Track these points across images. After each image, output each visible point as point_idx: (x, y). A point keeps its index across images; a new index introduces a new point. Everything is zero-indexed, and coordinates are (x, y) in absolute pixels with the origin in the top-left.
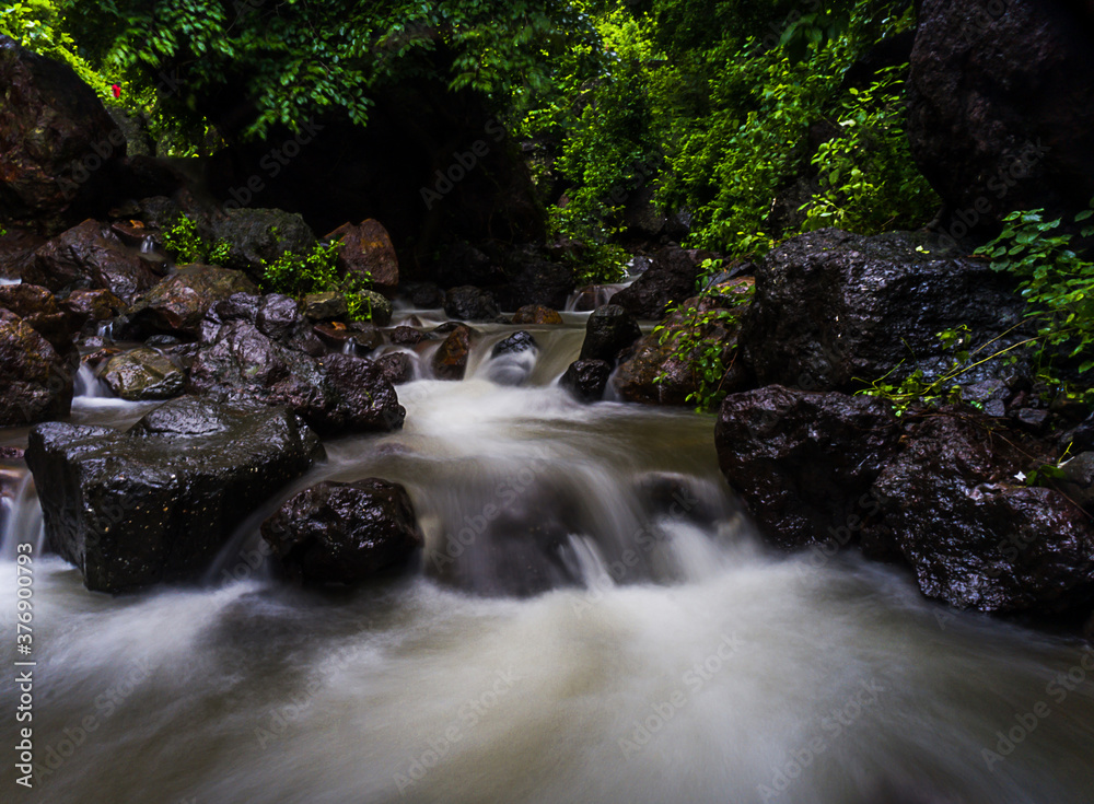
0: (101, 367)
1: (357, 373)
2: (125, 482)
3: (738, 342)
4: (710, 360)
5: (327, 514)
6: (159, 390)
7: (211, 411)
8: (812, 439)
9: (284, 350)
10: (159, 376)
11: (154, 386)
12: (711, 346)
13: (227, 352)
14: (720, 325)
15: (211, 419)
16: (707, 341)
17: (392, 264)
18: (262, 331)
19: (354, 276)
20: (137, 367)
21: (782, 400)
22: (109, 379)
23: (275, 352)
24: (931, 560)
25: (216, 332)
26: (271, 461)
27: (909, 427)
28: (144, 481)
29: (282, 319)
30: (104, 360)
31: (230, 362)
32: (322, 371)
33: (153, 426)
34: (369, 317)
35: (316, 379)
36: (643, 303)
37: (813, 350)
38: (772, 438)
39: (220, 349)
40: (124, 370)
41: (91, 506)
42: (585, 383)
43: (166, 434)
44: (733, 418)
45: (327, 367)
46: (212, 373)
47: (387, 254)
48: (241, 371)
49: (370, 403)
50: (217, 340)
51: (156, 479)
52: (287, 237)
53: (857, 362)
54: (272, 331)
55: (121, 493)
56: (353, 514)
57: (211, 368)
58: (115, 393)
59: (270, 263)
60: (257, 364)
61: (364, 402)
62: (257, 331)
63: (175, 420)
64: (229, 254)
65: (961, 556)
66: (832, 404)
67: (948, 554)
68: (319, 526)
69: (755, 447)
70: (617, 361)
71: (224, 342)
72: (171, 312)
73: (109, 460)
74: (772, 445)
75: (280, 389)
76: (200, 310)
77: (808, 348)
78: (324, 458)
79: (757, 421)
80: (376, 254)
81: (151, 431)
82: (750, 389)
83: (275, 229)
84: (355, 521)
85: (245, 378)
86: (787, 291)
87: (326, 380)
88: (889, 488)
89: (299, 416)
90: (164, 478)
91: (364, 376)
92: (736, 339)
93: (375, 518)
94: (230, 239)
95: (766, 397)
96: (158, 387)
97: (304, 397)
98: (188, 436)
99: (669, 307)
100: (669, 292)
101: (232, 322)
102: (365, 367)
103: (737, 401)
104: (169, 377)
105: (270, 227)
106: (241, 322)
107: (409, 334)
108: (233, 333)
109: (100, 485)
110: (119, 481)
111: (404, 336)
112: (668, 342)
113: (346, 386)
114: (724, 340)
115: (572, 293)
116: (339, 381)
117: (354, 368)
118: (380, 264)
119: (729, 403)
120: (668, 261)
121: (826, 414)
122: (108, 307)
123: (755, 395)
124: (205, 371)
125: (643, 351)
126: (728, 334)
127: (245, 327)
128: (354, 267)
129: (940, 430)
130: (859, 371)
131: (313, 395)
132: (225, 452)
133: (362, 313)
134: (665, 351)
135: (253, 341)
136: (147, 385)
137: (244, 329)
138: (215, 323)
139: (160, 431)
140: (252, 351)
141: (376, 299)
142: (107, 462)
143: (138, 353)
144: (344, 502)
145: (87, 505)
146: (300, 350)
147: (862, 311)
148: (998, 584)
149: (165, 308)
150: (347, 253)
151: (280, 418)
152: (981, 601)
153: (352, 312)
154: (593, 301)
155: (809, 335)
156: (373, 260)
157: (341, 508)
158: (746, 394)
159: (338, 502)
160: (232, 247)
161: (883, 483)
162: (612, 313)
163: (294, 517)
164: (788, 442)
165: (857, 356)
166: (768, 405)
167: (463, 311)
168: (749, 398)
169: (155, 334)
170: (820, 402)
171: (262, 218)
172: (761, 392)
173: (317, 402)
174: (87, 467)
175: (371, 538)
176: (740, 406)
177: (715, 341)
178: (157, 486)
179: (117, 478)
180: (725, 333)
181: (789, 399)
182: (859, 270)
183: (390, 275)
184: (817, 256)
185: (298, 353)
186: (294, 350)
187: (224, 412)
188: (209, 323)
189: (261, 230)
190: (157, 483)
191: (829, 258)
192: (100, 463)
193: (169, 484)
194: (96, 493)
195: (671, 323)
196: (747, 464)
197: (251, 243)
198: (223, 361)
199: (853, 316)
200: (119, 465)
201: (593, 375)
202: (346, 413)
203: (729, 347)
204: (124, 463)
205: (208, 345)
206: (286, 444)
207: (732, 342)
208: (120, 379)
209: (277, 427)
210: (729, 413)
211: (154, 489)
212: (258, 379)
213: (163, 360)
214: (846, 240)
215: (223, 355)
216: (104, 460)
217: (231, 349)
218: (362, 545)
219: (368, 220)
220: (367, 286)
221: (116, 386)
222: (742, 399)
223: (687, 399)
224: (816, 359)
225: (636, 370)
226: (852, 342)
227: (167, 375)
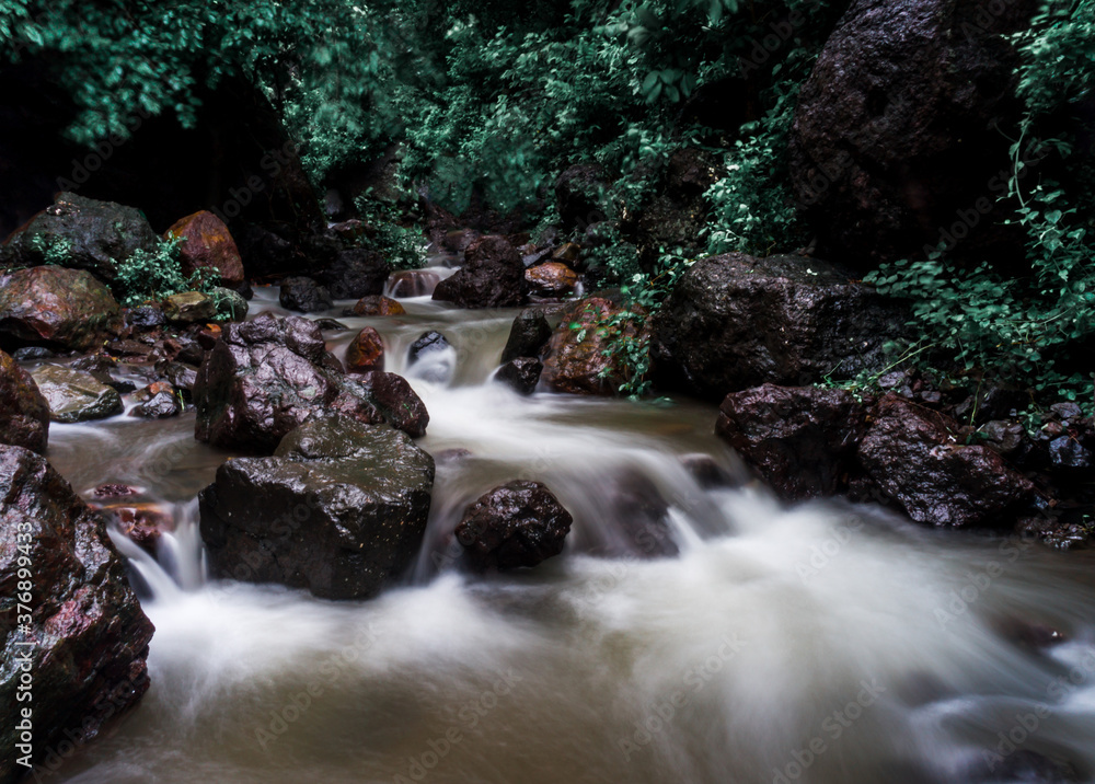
1: (394, 388)
3: (651, 339)
6: (97, 410)
8: (812, 423)
9: (323, 370)
10: (92, 395)
11: (90, 406)
12: (628, 342)
13: (273, 376)
15: (347, 442)
16: (626, 338)
17: (235, 259)
18: (297, 352)
19: (203, 273)
21: (780, 395)
23: (319, 373)
24: (914, 498)
25: (248, 356)
27: (869, 410)
28: (385, 502)
31: (282, 385)
35: (364, 396)
37: (760, 352)
38: (775, 423)
39: (266, 372)
43: (325, 459)
44: (742, 410)
45: (371, 384)
46: (266, 397)
47: (229, 248)
48: (297, 393)
49: (408, 414)
50: (255, 364)
51: (392, 499)
52: (133, 234)
53: (804, 362)
54: (307, 353)
59: (121, 260)
60: (311, 386)
61: (405, 413)
62: (293, 353)
64: (70, 253)
65: (933, 493)
67: (924, 493)
69: (763, 431)
70: (542, 358)
71: (264, 365)
72: (43, 322)
75: (343, 408)
76: (72, 319)
77: (756, 351)
79: (762, 412)
80: (219, 248)
83: (119, 225)
85: (306, 400)
86: (733, 306)
88: (871, 453)
91: (399, 389)
92: (647, 336)
94: (68, 236)
95: (766, 393)
96: (95, 407)
98: (341, 460)
101: (262, 346)
103: (744, 397)
104: (104, 395)
105: (114, 224)
106: (270, 346)
108: (270, 356)
109: (352, 509)
110: (366, 504)
112: (588, 340)
113: (387, 400)
118: (224, 259)
119: (737, 399)
120: (495, 251)
121: (820, 405)
123: (757, 392)
125: (562, 348)
126: (638, 332)
127: (279, 350)
128: (198, 263)
129: (897, 411)
130: (805, 368)
136: (81, 407)
137: (282, 354)
138: (243, 346)
139: (316, 457)
141: (233, 296)
147: (802, 324)
148: (959, 508)
149: (33, 318)
150: (190, 249)
152: (953, 520)
154: (412, 287)
155: (755, 341)
156: (215, 256)
160: (73, 245)
161: (865, 449)
162: (535, 316)
164: (787, 425)
165: (803, 357)
166: (770, 399)
168: (754, 394)
169: (25, 347)
171: (99, 213)
172: (760, 389)
178: (396, 504)
181: (785, 394)
182: (792, 292)
183: (235, 270)
184: (758, 281)
186: (330, 369)
187: (350, 436)
188: (236, 347)
189: (106, 227)
190: (395, 502)
191: (768, 284)
194: (348, 516)
197: (97, 241)
198: (272, 384)
199: (797, 328)
201: (530, 372)
203: (643, 343)
205: (247, 369)
207: (644, 340)
210: (739, 406)
211: (395, 507)
212: (317, 400)
214: (755, 264)
215: (270, 378)
217: (275, 372)
219: (203, 212)
220: (217, 282)
222: (747, 395)
223: (620, 389)
224: (764, 359)
225: (562, 365)
226: (798, 347)
227: (101, 393)
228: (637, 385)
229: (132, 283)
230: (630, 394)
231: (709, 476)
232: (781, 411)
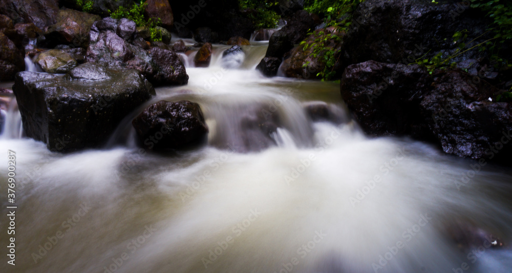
0: (35, 58)
1: (167, 57)
2: (68, 98)
4: (329, 57)
5: (166, 114)
6: (65, 69)
7: (102, 70)
8: (391, 84)
9: (131, 45)
10: (65, 62)
11: (62, 67)
12: (328, 51)
13: (103, 46)
14: (332, 42)
15: (102, 73)
16: (328, 48)
17: (170, 15)
18: (120, 36)
19: (153, 20)
20: (53, 58)
21: (375, 67)
22: (40, 63)
23: (127, 46)
24: (448, 137)
25: (96, 36)
26: (134, 92)
27: (436, 79)
28: (77, 98)
29: (129, 30)
30: (37, 54)
31: (106, 50)
32: (150, 55)
33: (75, 75)
34: (160, 40)
35: (147, 59)
37: (384, 48)
38: (370, 85)
39: (101, 44)
40: (48, 60)
41: (51, 109)
42: (269, 68)
43: (82, 80)
44: (351, 76)
45: (152, 53)
46: (97, 55)
47: (168, 10)
48: (111, 55)
49: (173, 72)
50: (98, 40)
51: (83, 97)
53: (407, 52)
54: (125, 36)
55: (66, 103)
56: (178, 115)
57: (96, 53)
58: (43, 70)
59: (113, 11)
60: (119, 51)
61: (170, 71)
62: (117, 36)
63: (85, 73)
64: (92, 7)
65: (463, 134)
66: (400, 68)
67: (456, 134)
68: (162, 120)
69: (362, 90)
70: (283, 59)
71: (102, 41)
72: (66, 34)
73: (58, 88)
74: (369, 89)
75: (131, 63)
76: (81, 33)
77: (382, 47)
78: (155, 94)
79: (362, 78)
80: (163, 9)
81: (74, 78)
82: (359, 63)
84: (179, 118)
85: (113, 58)
87: (152, 60)
88: (427, 106)
89: (143, 75)
90: (86, 96)
91: (170, 59)
92: (340, 48)
93: (189, 117)
95: (367, 66)
96: (65, 67)
97: (143, 67)
98: (92, 81)
99: (310, 32)
101: (105, 31)
102: (171, 55)
103: (353, 68)
104: (70, 63)
106: (109, 32)
107: (181, 47)
108: (106, 36)
109: (55, 99)
110: (64, 97)
111: (179, 48)
112: (308, 49)
113: (161, 63)
114: (335, 48)
115: (253, 33)
116: (158, 61)
117: (165, 54)
118: (165, 15)
119: (349, 69)
121: (397, 73)
122: (34, 33)
123: (362, 65)
124: (93, 54)
125: (295, 54)
127: (112, 34)
128: (152, 16)
129: (452, 79)
131: (147, 66)
132: (112, 87)
133: (157, 38)
134: (306, 53)
135: (116, 40)
136: (59, 67)
137: (111, 35)
138: (96, 31)
139: (78, 78)
140: (116, 45)
141: (164, 31)
142: (57, 89)
143: (52, 51)
144: (174, 109)
145: (49, 109)
146: (139, 46)
147: (410, 27)
148: (480, 147)
149: (63, 32)
150: (149, 9)
151: (136, 73)
152: (473, 154)
153: (152, 37)
155: (383, 40)
156: (162, 13)
157: (172, 111)
158: (358, 64)
159: (171, 109)
160: (94, 3)
161: (424, 104)
162: (281, 35)
163: (150, 116)
164: (377, 87)
165: (407, 49)
166: (369, 70)
167: (203, 39)
168: (359, 66)
169: (60, 44)
170: (395, 67)
172: (364, 64)
173: (149, 70)
174: (48, 91)
175: (187, 126)
176: (354, 71)
177: (330, 48)
178: (83, 100)
179: (63, 96)
180: (335, 45)
181: (379, 66)
182: (409, 8)
183: (169, 20)
184: (388, 2)
185: (137, 47)
186: (136, 45)
187: (108, 71)
188: (93, 32)
190: (84, 99)
191: (394, 3)
192: (54, 89)
193: (89, 99)
194: (53, 102)
195: (309, 41)
196: (358, 97)
197: (103, 2)
198: (101, 50)
199: (406, 30)
200: (63, 90)
201: (272, 64)
202: (162, 76)
203: (337, 51)
204: (66, 89)
205: (93, 42)
206: (140, 85)
207: (338, 49)
208: (46, 63)
209: (135, 78)
210: (349, 73)
211: (82, 101)
212: (119, 58)
213: (66, 54)
215: (102, 47)
216: (55, 88)
217: (105, 44)
218: (183, 129)
221: (44, 67)
222: (355, 67)
223: (317, 75)
224: (385, 52)
226: (405, 42)
228: (326, 73)
230: (322, 78)
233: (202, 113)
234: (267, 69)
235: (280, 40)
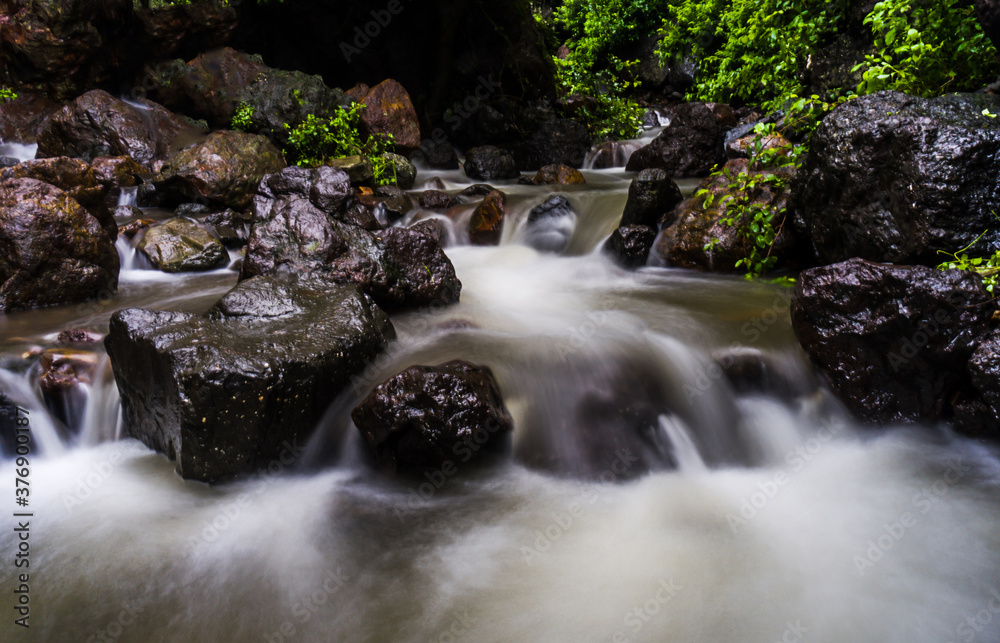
0: (137, 239)
1: (415, 247)
2: (221, 372)
3: (787, 206)
4: (760, 224)
5: (423, 401)
6: (199, 262)
7: (284, 293)
8: (903, 315)
9: (339, 224)
10: (198, 247)
11: (193, 256)
12: (758, 210)
13: (284, 228)
14: (766, 189)
15: (285, 301)
16: (756, 205)
17: (413, 125)
18: (317, 206)
19: (377, 138)
20: (174, 238)
21: (866, 274)
22: (148, 251)
23: (333, 228)
25: (269, 207)
26: (355, 344)
28: (239, 371)
29: (336, 193)
30: (140, 231)
31: (288, 238)
32: (381, 245)
33: (230, 310)
34: (393, 180)
35: (375, 254)
36: (666, 160)
37: (883, 219)
38: (856, 313)
39: (278, 224)
40: (162, 240)
41: (187, 395)
42: (630, 250)
43: (245, 318)
44: (813, 292)
45: (385, 241)
46: (271, 250)
47: (408, 116)
48: (299, 248)
49: (429, 278)
50: (272, 216)
51: (251, 368)
52: (309, 101)
53: (934, 232)
54: (327, 206)
55: (217, 383)
56: (450, 401)
57: (269, 244)
58: (156, 265)
59: (293, 126)
60: (316, 240)
61: (424, 277)
62: (311, 206)
63: (251, 303)
64: (252, 119)
66: (922, 279)
68: (418, 413)
69: (839, 323)
70: (660, 227)
71: (279, 217)
72: (200, 180)
73: (200, 349)
74: (856, 321)
75: (341, 266)
76: (229, 178)
77: (879, 218)
78: (393, 336)
79: (839, 297)
80: (397, 115)
81: (228, 315)
82: (830, 263)
83: (297, 92)
84: (452, 408)
85: (305, 255)
86: (854, 158)
87: (386, 255)
88: (987, 365)
89: (368, 294)
90: (258, 367)
91: (422, 250)
92: (784, 203)
93: (472, 404)
94: (252, 103)
95: (849, 272)
96: (198, 259)
97: (366, 273)
98: (265, 320)
99: (715, 171)
100: (692, 149)
101: (285, 196)
102: (423, 241)
103: (819, 276)
104: (208, 248)
105: (293, 91)
106: (294, 197)
107: (438, 198)
108: (288, 208)
109: (196, 376)
110: (215, 372)
111: (434, 200)
112: (714, 206)
113: (405, 260)
114: (772, 204)
115: (589, 151)
116: (398, 254)
117: (412, 242)
118: (401, 126)
119: (808, 278)
120: (690, 117)
121: (916, 290)
122: (131, 175)
123: (837, 270)
124: (262, 247)
125: (686, 216)
126: (775, 198)
127: (300, 201)
128: (375, 129)
130: (937, 242)
131: (375, 271)
132: (309, 336)
133: (386, 177)
134: (711, 216)
135: (309, 215)
136: (186, 257)
137: (299, 204)
138: (268, 197)
139: (237, 315)
140: (309, 226)
141: (401, 162)
142: (198, 351)
143: (173, 224)
144: (440, 388)
145: (182, 395)
146: (356, 224)
147: (938, 180)
149: (194, 176)
150: (369, 115)
151: (355, 299)
153: (376, 176)
154: (612, 158)
155: (878, 204)
156: (395, 123)
157: (437, 394)
158: (828, 268)
159: (434, 388)
160: (255, 111)
161: (978, 360)
162: (655, 178)
163: (391, 404)
164: (873, 317)
165: (934, 226)
166: (853, 280)
167: (484, 171)
168: (831, 272)
169: (185, 202)
170: (910, 277)
171: (283, 81)
172: (842, 266)
173: (379, 278)
174: (180, 356)
175: (468, 424)
176: (821, 281)
177: (762, 205)
178: (253, 376)
179: (212, 368)
180: (772, 197)
181: (874, 273)
182: (932, 137)
183: (412, 135)
184: (887, 122)
185: (354, 227)
186: (350, 224)
187: (299, 296)
188: (262, 198)
189: (284, 93)
190: (253, 372)
191: (900, 125)
192: (191, 352)
193: (264, 373)
194: (192, 383)
195: (714, 186)
196: (830, 340)
197: (274, 107)
198: (279, 237)
199: (929, 184)
200: (211, 354)
201: (638, 241)
202: (406, 288)
203: (778, 211)
204: (216, 353)
205: (262, 220)
206: (365, 326)
207: (780, 207)
208: (159, 251)
209: (354, 309)
210: (809, 287)
211: (250, 379)
212: (317, 255)
213: (200, 230)
214: (908, 104)
215: (280, 231)
216: (194, 349)
217: (287, 225)
218: (460, 432)
219: (388, 80)
220: (390, 149)
221: (155, 258)
222: (823, 273)
223: (737, 265)
224: (886, 229)
225: (680, 235)
226: (928, 211)
227: (206, 246)
228: (756, 261)
229: (302, 147)
230: (747, 272)
231: (745, 378)
232: (862, 298)
233: (498, 388)
234: (626, 255)
235: (652, 189)
